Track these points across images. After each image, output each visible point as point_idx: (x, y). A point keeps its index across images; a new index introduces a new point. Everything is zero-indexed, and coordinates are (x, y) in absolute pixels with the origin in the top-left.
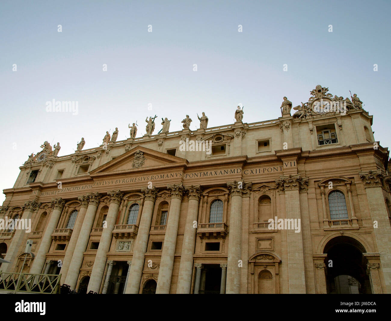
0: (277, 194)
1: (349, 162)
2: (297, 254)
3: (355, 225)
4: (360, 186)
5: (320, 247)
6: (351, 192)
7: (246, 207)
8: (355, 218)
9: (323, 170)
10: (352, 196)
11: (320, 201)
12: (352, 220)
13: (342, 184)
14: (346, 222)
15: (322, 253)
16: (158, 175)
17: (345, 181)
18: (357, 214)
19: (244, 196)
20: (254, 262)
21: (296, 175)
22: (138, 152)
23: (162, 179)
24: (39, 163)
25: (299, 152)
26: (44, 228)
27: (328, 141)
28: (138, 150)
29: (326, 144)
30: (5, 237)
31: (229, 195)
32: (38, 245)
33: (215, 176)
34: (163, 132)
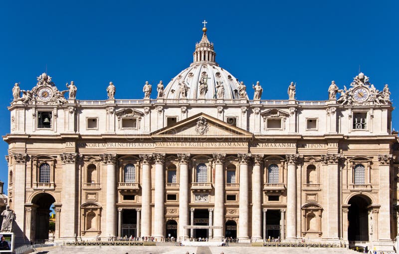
0: (321, 164)
1: (372, 146)
3: (369, 188)
4: (377, 163)
5: (346, 200)
6: (370, 167)
7: (298, 173)
8: (370, 184)
11: (349, 171)
12: (367, 185)
13: (365, 161)
14: (364, 186)
15: (347, 204)
17: (367, 159)
18: (371, 181)
19: (297, 165)
20: (306, 208)
21: (337, 153)
22: (201, 118)
23: (230, 147)
24: (45, 103)
25: (342, 137)
26: (98, 180)
27: (359, 125)
28: (201, 117)
29: (358, 127)
30: (44, 187)
31: (284, 162)
32: (100, 196)
33: (275, 147)
34: (220, 98)
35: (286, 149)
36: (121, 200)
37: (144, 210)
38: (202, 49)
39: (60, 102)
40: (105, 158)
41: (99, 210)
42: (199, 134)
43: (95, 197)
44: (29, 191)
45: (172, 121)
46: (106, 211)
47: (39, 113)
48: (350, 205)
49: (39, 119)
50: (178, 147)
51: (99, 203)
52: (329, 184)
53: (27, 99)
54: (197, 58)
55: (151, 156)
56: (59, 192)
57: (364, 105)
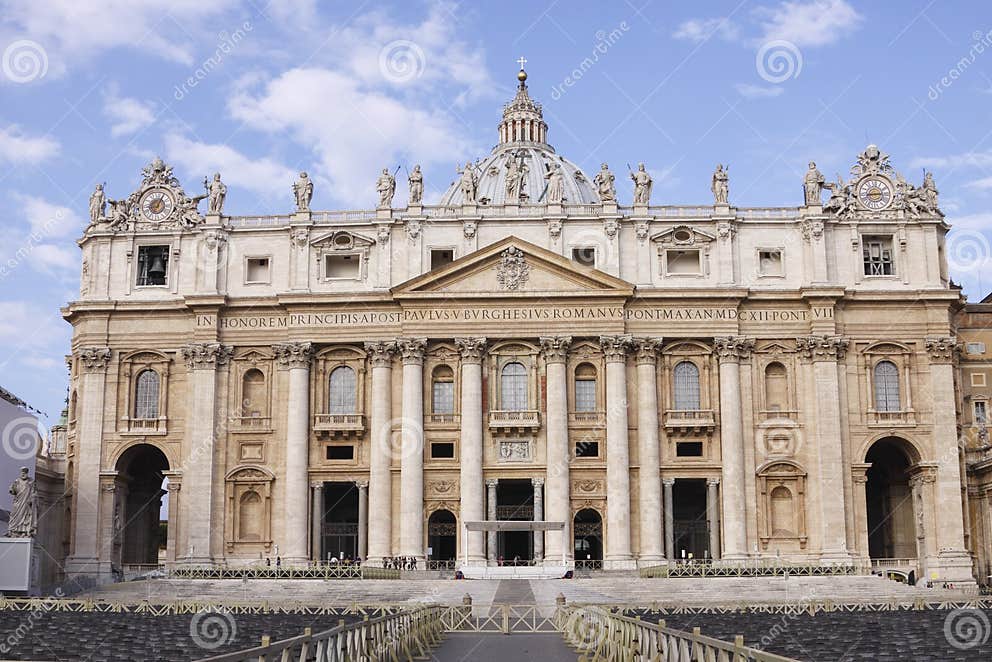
0: (798, 361)
1: (910, 316)
2: (833, 464)
3: (912, 422)
4: (924, 358)
5: (861, 452)
6: (910, 368)
7: (746, 383)
8: (912, 410)
9: (871, 325)
10: (910, 374)
11: (862, 378)
12: (906, 413)
13: (898, 352)
14: (898, 416)
15: (863, 462)
16: (570, 308)
17: (902, 348)
18: (915, 404)
19: (742, 362)
20: (766, 475)
21: (833, 334)
22: (512, 250)
23: (581, 319)
24: (155, 225)
25: (842, 294)
26: (269, 410)
27: (877, 265)
28: (511, 246)
29: (874, 271)
30: (145, 430)
31: (711, 356)
32: (271, 449)
33: (688, 320)
34: (555, 202)
35: (714, 323)
36: (320, 459)
37: (377, 485)
38: (516, 116)
39: (188, 221)
40: (283, 354)
41: (268, 484)
42: (506, 289)
43: (259, 452)
44: (111, 442)
45: (441, 257)
46: (284, 488)
47: (141, 249)
48: (870, 465)
49: (141, 264)
50: (457, 321)
51: (268, 469)
52: (820, 412)
53: (117, 218)
54: (507, 134)
55: (392, 344)
56: (178, 441)
57: (884, 217)
